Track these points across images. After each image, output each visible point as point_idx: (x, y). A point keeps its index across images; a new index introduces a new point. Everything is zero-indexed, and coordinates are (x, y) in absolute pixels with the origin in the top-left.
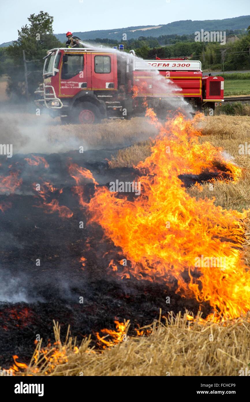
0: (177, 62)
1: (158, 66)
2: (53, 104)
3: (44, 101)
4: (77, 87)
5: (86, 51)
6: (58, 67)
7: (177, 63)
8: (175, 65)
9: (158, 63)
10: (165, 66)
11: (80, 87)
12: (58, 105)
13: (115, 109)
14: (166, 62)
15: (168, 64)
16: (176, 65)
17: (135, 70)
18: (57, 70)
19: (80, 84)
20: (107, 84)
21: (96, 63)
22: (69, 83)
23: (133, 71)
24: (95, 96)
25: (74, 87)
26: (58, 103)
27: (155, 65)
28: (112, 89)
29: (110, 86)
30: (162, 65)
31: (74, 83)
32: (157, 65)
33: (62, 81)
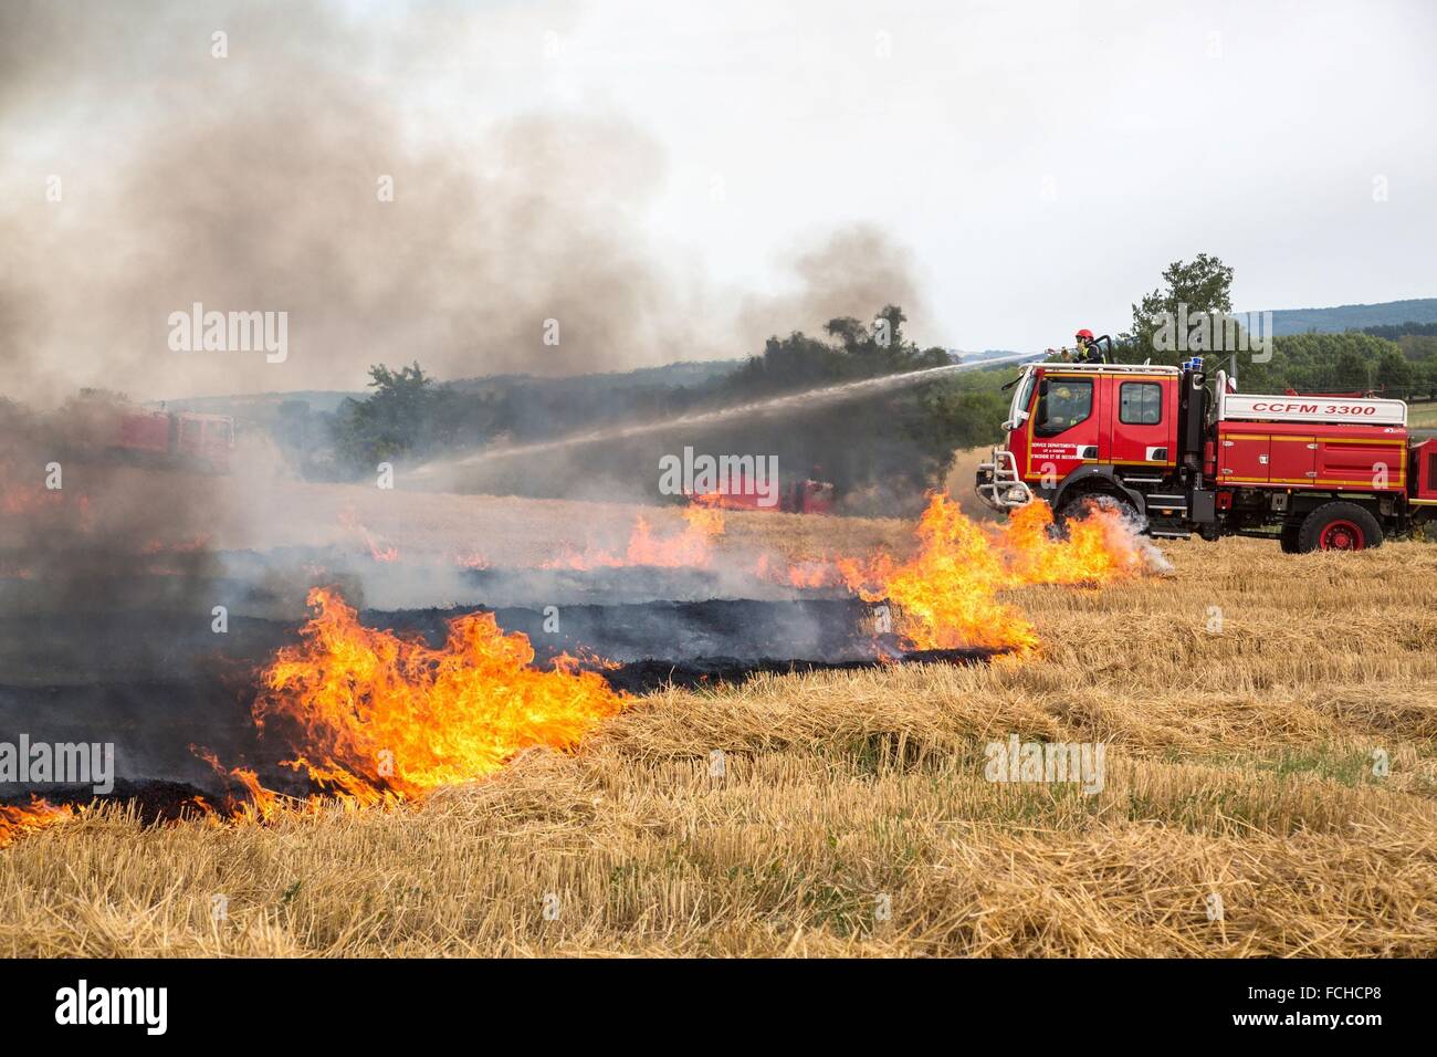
0: (1339, 403)
1: (1287, 410)
2: (1011, 495)
3: (992, 490)
4: (1073, 457)
5: (1101, 371)
6: (1028, 409)
7: (1338, 405)
8: (1334, 409)
9: (1286, 403)
10: (1307, 411)
11: (1080, 456)
12: (1023, 497)
13: (1168, 512)
14: (1309, 401)
15: (1315, 407)
16: (1337, 410)
17: (1226, 419)
18: (1025, 416)
19: (1081, 449)
20: (1150, 451)
21: (1123, 400)
22: (1050, 445)
23: (1218, 421)
24: (1117, 477)
25: (1064, 457)
26: (1023, 495)
27: (1263, 407)
28: (1163, 463)
29: (1157, 455)
30: (1299, 408)
31: (1066, 446)
32: (1285, 408)
33: (1034, 441)
